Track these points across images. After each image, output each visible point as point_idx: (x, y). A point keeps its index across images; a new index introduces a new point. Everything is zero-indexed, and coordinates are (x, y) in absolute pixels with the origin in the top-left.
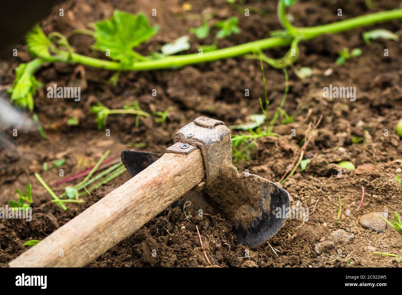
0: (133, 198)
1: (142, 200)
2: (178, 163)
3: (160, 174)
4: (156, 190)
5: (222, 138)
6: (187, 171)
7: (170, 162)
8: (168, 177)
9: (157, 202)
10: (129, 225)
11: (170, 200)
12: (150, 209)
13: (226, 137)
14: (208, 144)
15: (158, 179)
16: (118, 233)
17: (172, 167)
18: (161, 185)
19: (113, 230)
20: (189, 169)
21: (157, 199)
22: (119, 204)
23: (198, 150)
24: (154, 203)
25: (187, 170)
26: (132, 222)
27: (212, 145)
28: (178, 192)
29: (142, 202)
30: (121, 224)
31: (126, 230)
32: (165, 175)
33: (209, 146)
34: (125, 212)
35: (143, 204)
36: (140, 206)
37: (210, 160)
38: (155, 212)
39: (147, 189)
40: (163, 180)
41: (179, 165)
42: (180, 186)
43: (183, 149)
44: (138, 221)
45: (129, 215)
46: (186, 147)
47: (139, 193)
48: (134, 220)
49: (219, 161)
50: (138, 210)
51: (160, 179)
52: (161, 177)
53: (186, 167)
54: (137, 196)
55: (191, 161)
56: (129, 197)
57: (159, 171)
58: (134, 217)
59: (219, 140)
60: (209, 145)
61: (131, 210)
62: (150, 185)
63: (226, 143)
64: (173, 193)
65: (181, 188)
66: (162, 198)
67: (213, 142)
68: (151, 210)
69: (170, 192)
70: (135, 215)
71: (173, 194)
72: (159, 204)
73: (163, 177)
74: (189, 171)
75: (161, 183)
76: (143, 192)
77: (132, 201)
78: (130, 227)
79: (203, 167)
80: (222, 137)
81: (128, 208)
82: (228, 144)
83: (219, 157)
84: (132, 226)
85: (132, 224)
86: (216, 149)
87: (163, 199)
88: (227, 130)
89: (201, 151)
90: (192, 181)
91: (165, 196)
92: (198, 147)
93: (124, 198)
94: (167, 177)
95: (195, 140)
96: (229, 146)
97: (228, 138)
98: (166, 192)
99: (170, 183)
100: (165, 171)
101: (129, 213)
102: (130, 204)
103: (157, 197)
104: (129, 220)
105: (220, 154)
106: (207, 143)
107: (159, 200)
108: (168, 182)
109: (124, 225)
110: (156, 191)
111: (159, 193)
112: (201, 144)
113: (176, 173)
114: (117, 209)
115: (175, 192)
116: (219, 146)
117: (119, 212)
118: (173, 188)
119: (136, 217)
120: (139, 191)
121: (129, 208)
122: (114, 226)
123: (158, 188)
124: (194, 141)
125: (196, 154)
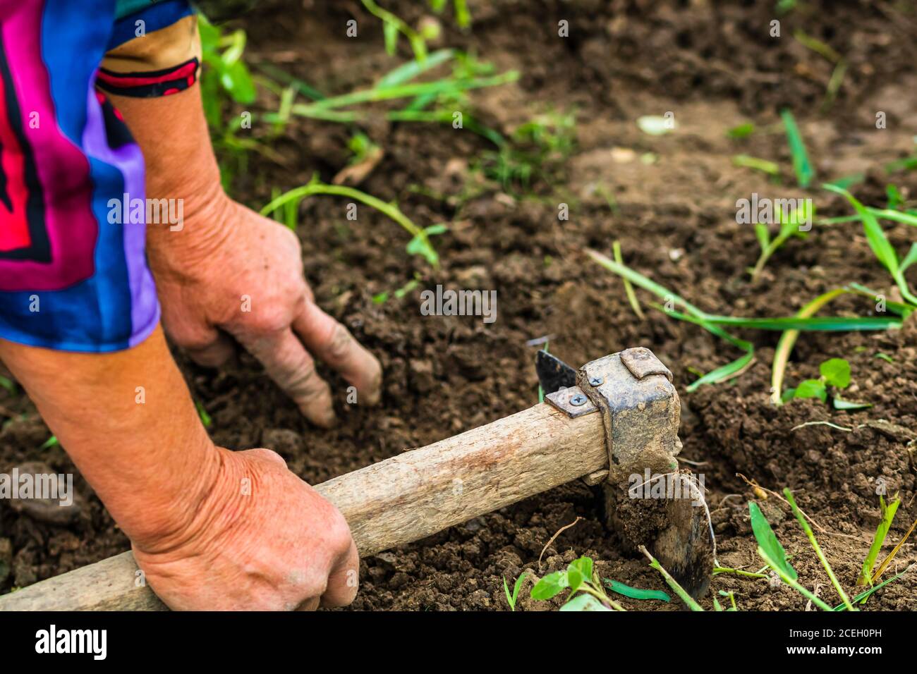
0: (426, 479)
1: (444, 487)
2: (548, 432)
3: (501, 444)
4: (480, 472)
5: (649, 404)
6: (562, 449)
7: (536, 424)
8: (515, 454)
9: (482, 493)
10: (408, 526)
11: (515, 493)
12: (463, 504)
13: (660, 402)
14: (617, 409)
15: (492, 455)
16: (379, 535)
17: (532, 435)
18: (494, 466)
19: (366, 529)
20: (568, 446)
21: (483, 489)
22: (391, 485)
23: (598, 414)
24: (474, 494)
25: (563, 446)
26: (416, 521)
27: (625, 413)
28: (536, 483)
29: (444, 490)
30: (388, 521)
31: (400, 532)
32: (510, 448)
33: (617, 414)
34: (401, 502)
35: (444, 493)
36: (438, 495)
37: (617, 437)
38: (476, 510)
39: (462, 469)
40: (504, 456)
41: (548, 435)
42: (544, 472)
43: (572, 405)
44: (430, 521)
45: (410, 508)
46: (579, 402)
47: (442, 472)
48: (422, 518)
49: (639, 443)
50: (431, 502)
51: (497, 454)
52: (499, 451)
53: (562, 440)
54: (435, 477)
55: (576, 431)
56: (417, 477)
57: (502, 438)
58: (421, 514)
59: (642, 406)
60: (617, 411)
61: (413, 500)
62: (470, 462)
63: (660, 414)
64: (524, 482)
65: (545, 476)
66: (494, 489)
67: (627, 407)
68: (466, 506)
69: (516, 480)
70: (425, 510)
71: (523, 484)
72: (486, 497)
73: (504, 452)
74: (569, 449)
75: (495, 463)
76: (451, 473)
77: (420, 485)
78: (409, 528)
79: (604, 446)
80: (651, 402)
81: (408, 495)
82: (665, 416)
83: (641, 435)
84: (415, 527)
85: (413, 525)
86: (635, 420)
87: (497, 490)
88: (665, 391)
89: (603, 417)
90: (574, 466)
91: (500, 486)
92: (599, 409)
93: (407, 475)
94: (512, 454)
95: (598, 395)
96: (667, 420)
97: (665, 405)
98: (505, 478)
99: (518, 466)
100: (515, 440)
101: (409, 506)
102: (414, 490)
103: (483, 485)
104: (408, 518)
105: (643, 431)
106: (616, 407)
107: (487, 491)
108: (511, 462)
109: (396, 525)
110: (482, 475)
111: (489, 480)
112: (604, 405)
113: (537, 448)
114: (385, 494)
115: (529, 482)
116: (642, 417)
117: (387, 500)
118: (524, 474)
119: (426, 514)
120: (442, 469)
121: (411, 497)
122: (371, 523)
123: (486, 470)
124: (596, 396)
125: (592, 421)
